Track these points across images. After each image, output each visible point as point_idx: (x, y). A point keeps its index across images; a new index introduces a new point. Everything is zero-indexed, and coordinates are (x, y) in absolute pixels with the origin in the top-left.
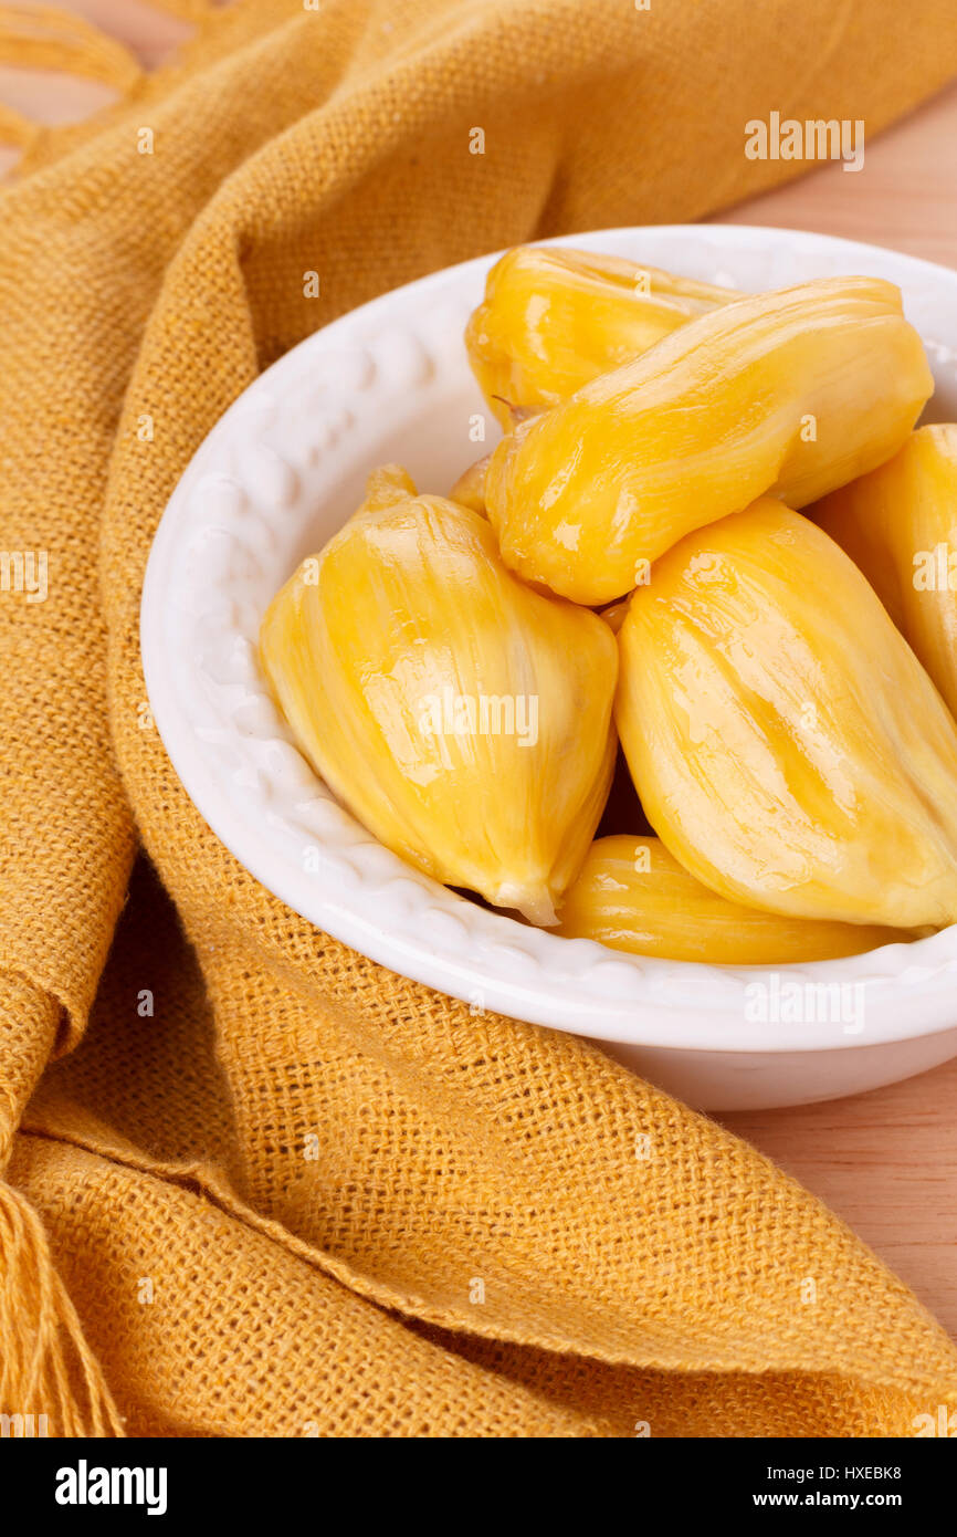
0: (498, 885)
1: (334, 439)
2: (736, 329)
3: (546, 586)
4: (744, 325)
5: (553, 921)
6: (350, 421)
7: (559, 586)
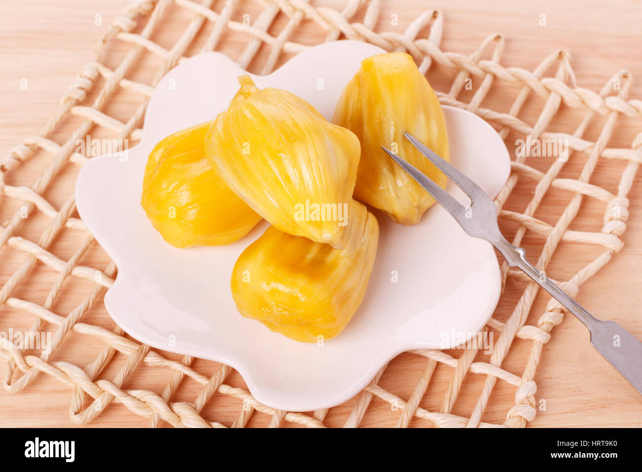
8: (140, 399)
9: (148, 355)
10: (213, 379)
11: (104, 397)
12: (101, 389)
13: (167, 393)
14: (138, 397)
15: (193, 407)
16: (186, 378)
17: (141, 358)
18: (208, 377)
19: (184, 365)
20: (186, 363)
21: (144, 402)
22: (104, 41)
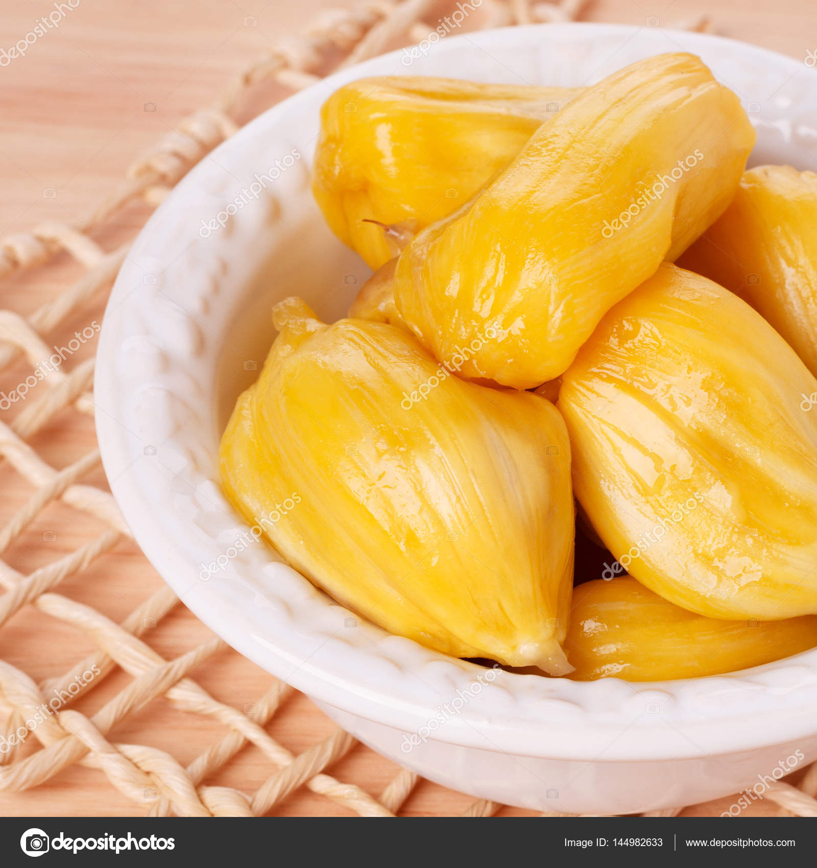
0: (514, 648)
1: (216, 288)
2: (596, 122)
3: (492, 380)
4: (600, 117)
5: (569, 669)
6: (225, 268)
7: (503, 377)
8: (140, 765)
9: (181, 685)
10: (302, 759)
11: (63, 746)
12: (62, 728)
13: (200, 765)
14: (136, 760)
15: (246, 801)
16: (248, 746)
17: (163, 686)
18: (294, 751)
19: (251, 719)
20: (256, 717)
21: (148, 773)
22: (247, 80)
